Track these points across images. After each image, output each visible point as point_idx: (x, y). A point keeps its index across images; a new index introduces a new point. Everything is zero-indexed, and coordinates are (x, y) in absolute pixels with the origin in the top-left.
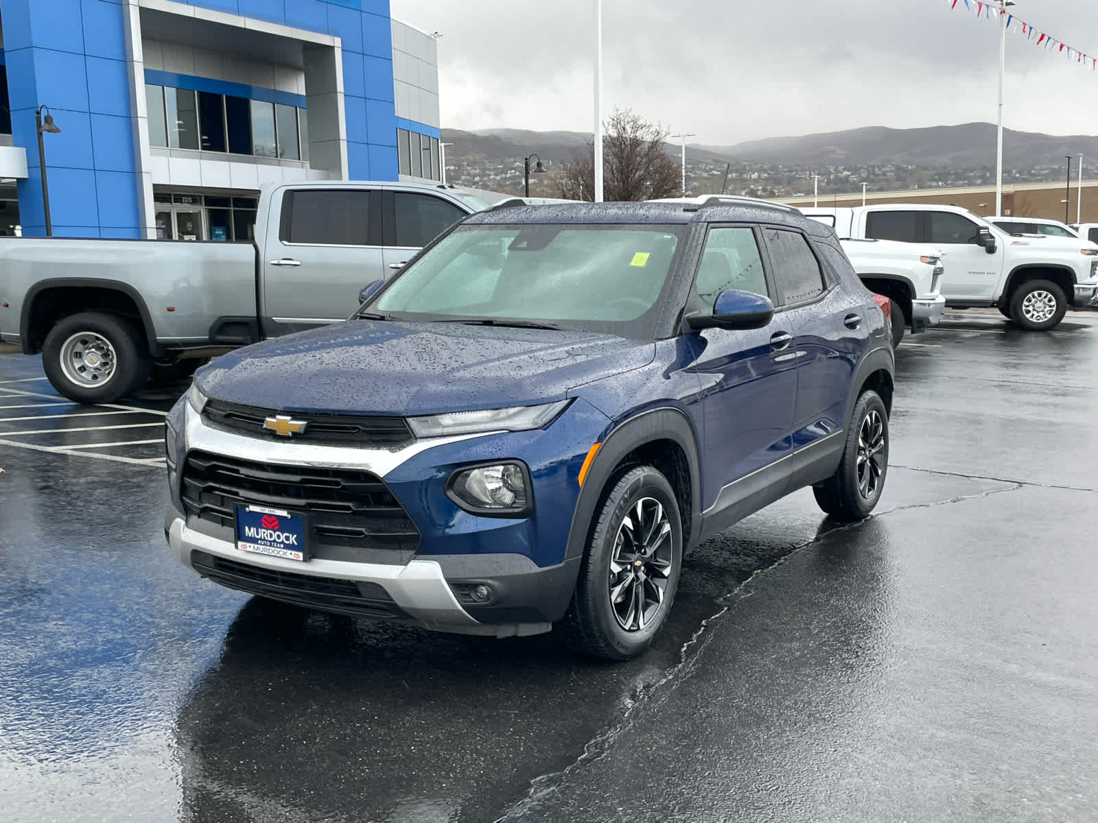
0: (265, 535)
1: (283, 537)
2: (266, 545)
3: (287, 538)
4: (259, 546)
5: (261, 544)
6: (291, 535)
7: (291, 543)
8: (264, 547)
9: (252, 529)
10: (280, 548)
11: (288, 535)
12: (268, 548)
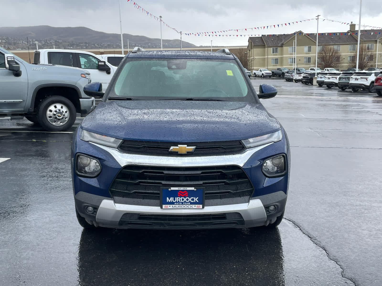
0: (179, 200)
1: (190, 199)
2: (180, 204)
3: (193, 200)
4: (176, 205)
5: (176, 204)
6: (195, 198)
7: (195, 201)
8: (179, 205)
9: (171, 198)
10: (188, 204)
11: (193, 198)
12: (181, 205)
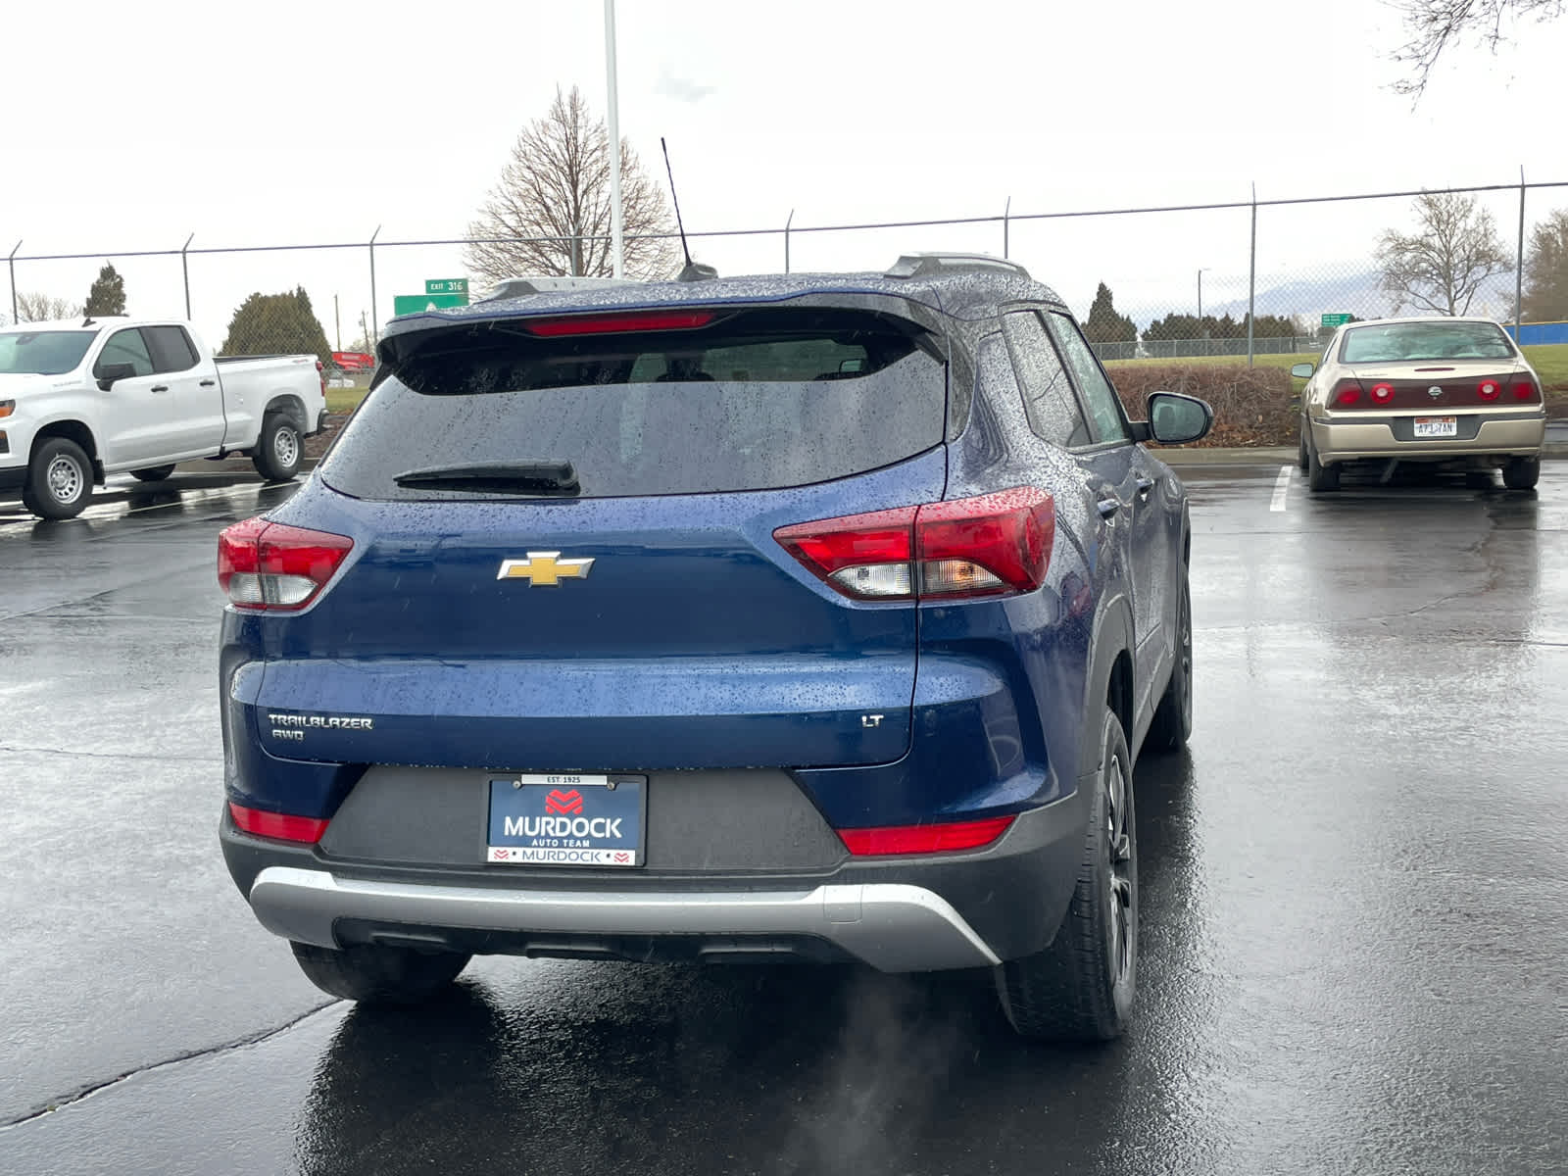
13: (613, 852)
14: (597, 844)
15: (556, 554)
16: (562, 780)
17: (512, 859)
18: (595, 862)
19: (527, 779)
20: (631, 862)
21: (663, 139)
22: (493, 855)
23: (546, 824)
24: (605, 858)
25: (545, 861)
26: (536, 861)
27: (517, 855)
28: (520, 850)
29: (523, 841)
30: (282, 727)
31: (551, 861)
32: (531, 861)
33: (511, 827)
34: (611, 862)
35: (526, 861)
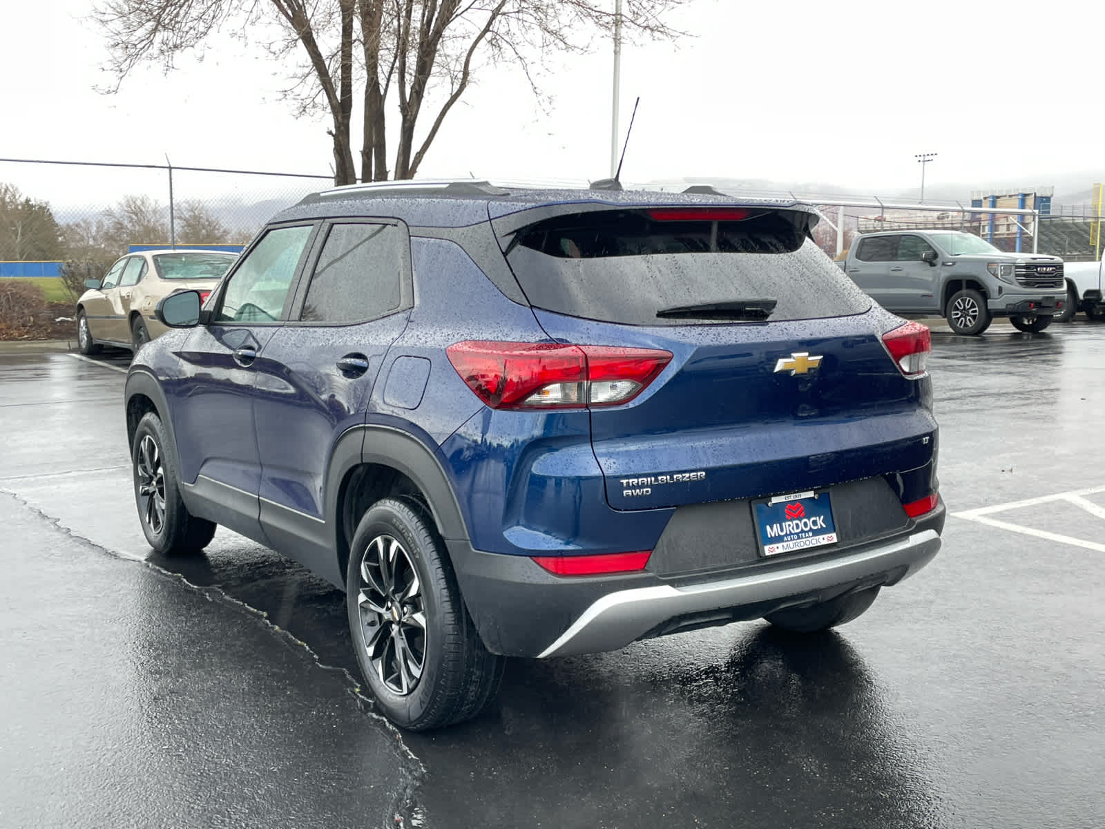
13: (825, 536)
14: (816, 533)
15: (807, 354)
16: (792, 497)
17: (777, 552)
18: (819, 544)
19: (775, 500)
20: (835, 540)
21: (638, 99)
22: (768, 550)
23: (789, 526)
24: (823, 540)
25: (795, 549)
26: (790, 550)
27: (779, 548)
28: (780, 545)
29: (779, 539)
30: (628, 487)
31: (798, 548)
32: (787, 550)
33: (772, 531)
34: (826, 542)
35: (785, 551)
